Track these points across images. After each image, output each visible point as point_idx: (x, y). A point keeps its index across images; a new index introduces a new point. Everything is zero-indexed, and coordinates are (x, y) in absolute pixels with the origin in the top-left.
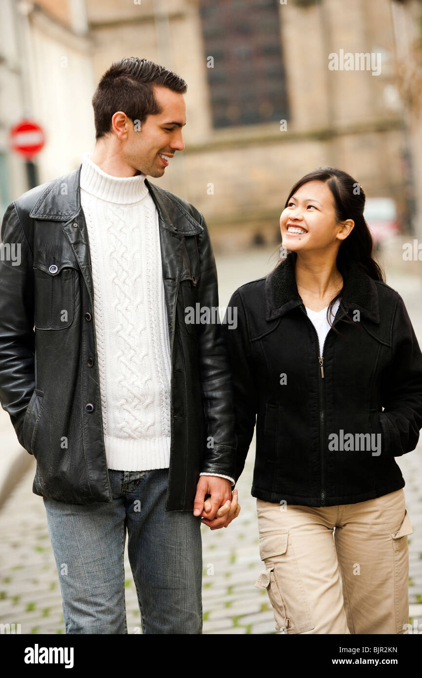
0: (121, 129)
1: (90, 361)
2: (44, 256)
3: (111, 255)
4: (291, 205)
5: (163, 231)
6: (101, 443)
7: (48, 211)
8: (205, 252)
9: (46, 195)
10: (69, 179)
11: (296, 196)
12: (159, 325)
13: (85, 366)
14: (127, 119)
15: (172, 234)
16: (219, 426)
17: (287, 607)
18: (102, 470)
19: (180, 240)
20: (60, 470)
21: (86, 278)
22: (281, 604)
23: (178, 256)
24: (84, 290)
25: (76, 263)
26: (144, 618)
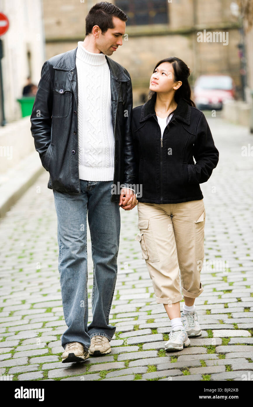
0: (96, 33)
1: (75, 132)
2: (58, 85)
3: (87, 87)
4: (156, 71)
5: (112, 80)
6: (77, 167)
7: (61, 66)
8: (129, 90)
9: (61, 59)
10: (72, 53)
11: (158, 68)
12: (106, 119)
13: (72, 134)
14: (99, 28)
15: (116, 81)
16: (130, 167)
17: (148, 251)
18: (77, 179)
19: (119, 84)
20: (59, 178)
21: (75, 96)
22: (145, 249)
23: (118, 91)
24: (74, 102)
25: (72, 89)
26: (93, 246)
